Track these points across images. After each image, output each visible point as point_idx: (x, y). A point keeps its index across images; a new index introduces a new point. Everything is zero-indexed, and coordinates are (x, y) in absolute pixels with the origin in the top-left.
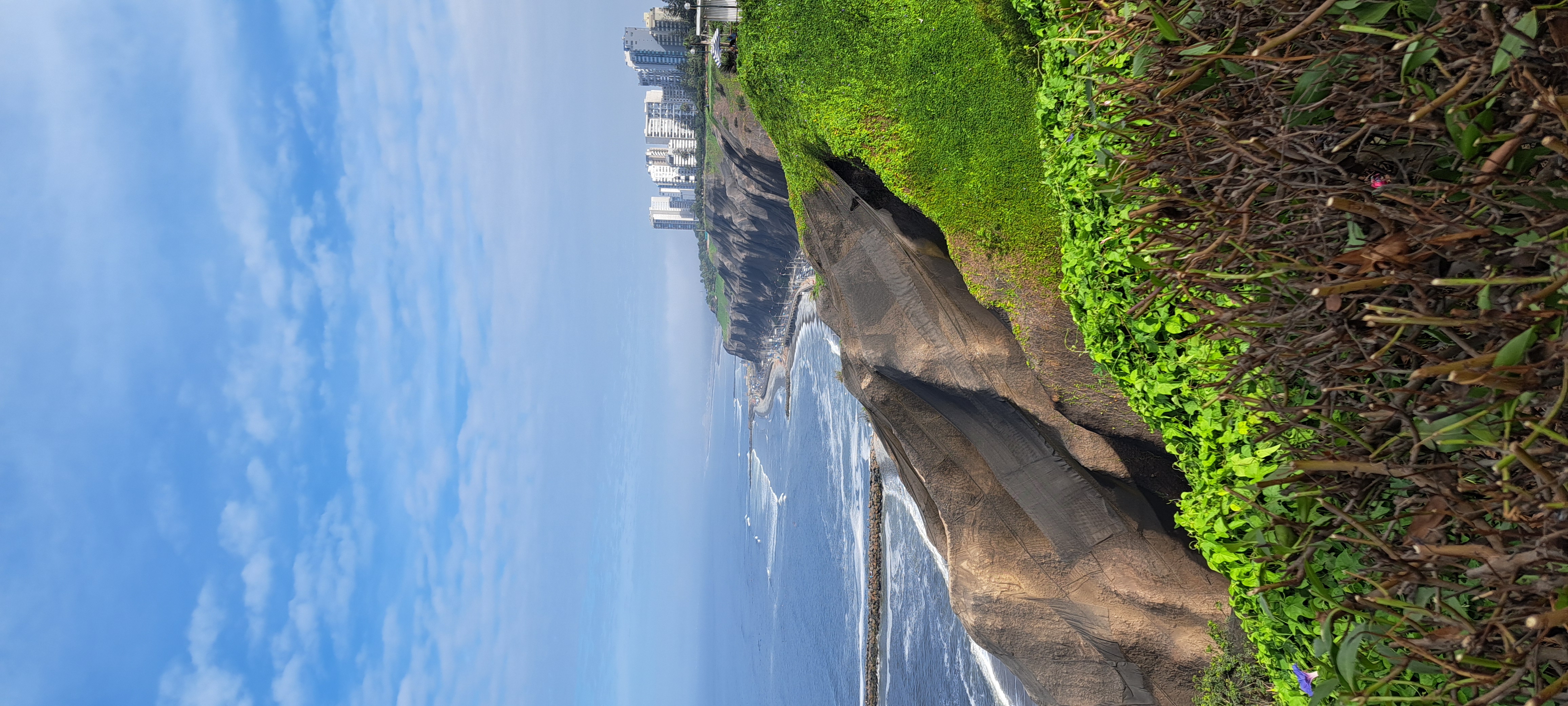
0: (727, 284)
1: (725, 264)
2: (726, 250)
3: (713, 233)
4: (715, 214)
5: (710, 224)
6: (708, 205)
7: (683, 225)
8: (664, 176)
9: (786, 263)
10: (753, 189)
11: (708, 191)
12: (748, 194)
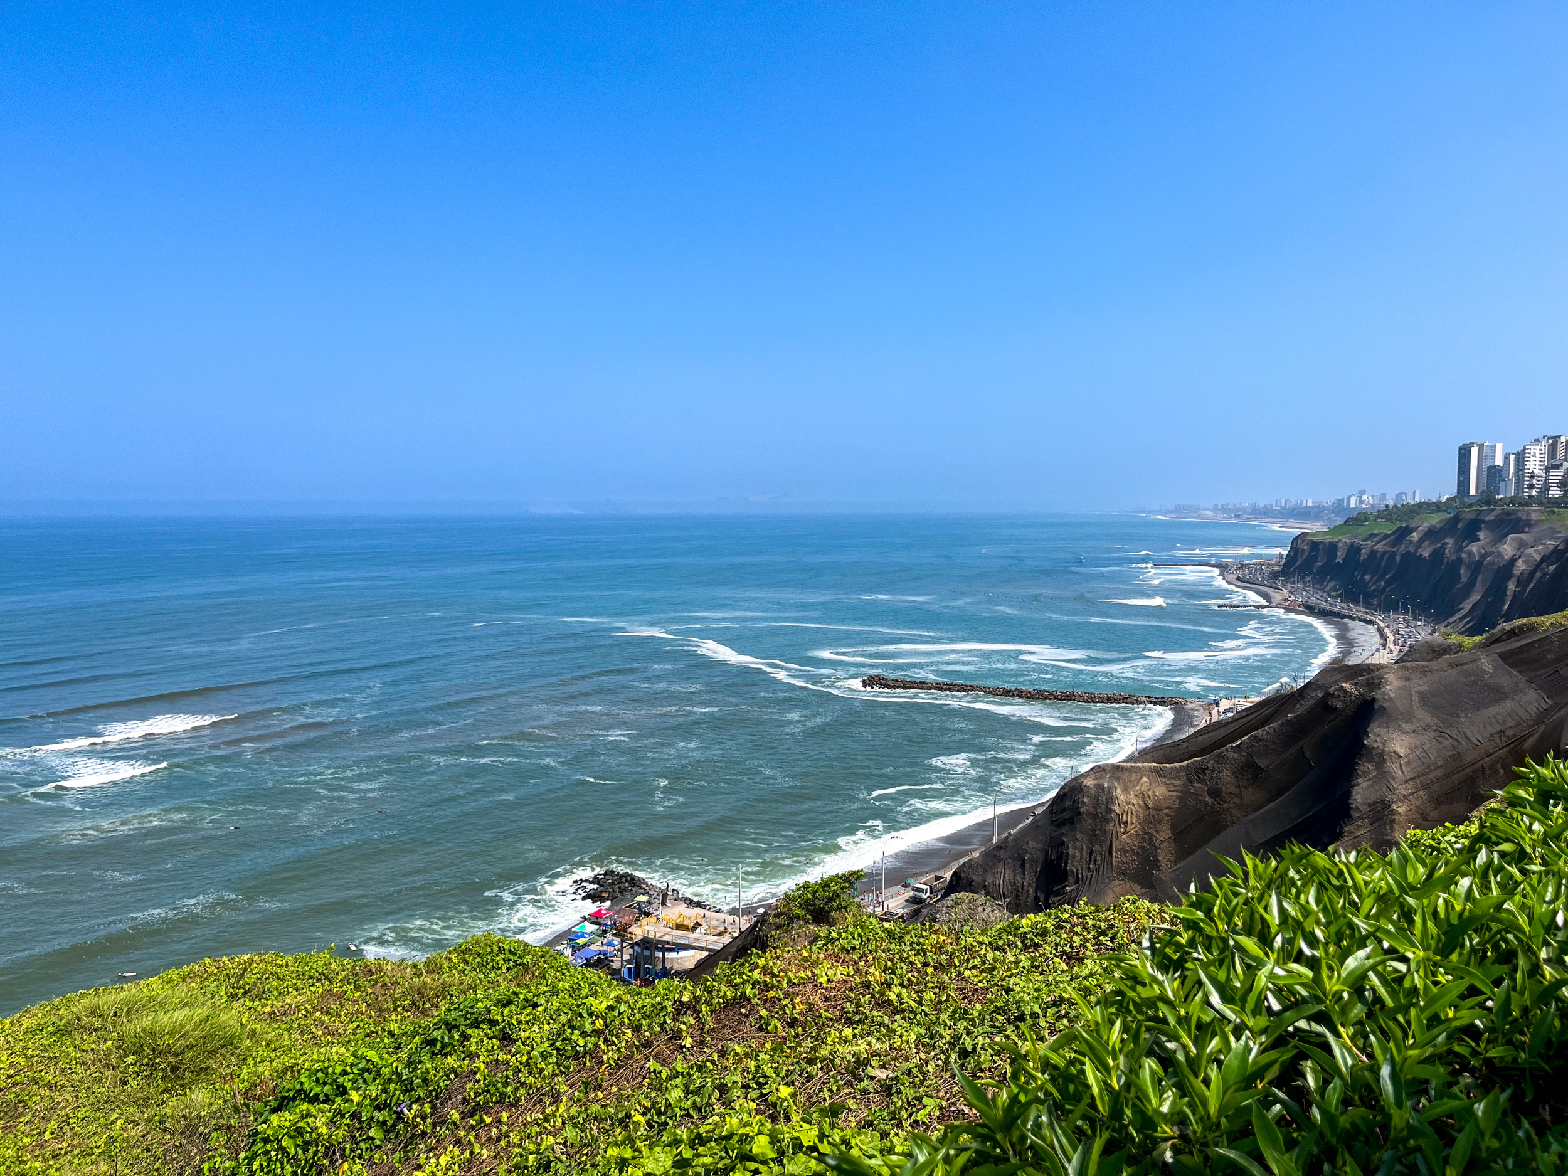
0: (1386, 536)
1: (1414, 534)
2: (1432, 534)
3: (1456, 519)
4: (1483, 521)
5: (1468, 515)
6: (1495, 513)
7: (1463, 484)
8: (1532, 458)
9: (1416, 607)
10: (1520, 566)
11: (1514, 512)
12: (1513, 560)
